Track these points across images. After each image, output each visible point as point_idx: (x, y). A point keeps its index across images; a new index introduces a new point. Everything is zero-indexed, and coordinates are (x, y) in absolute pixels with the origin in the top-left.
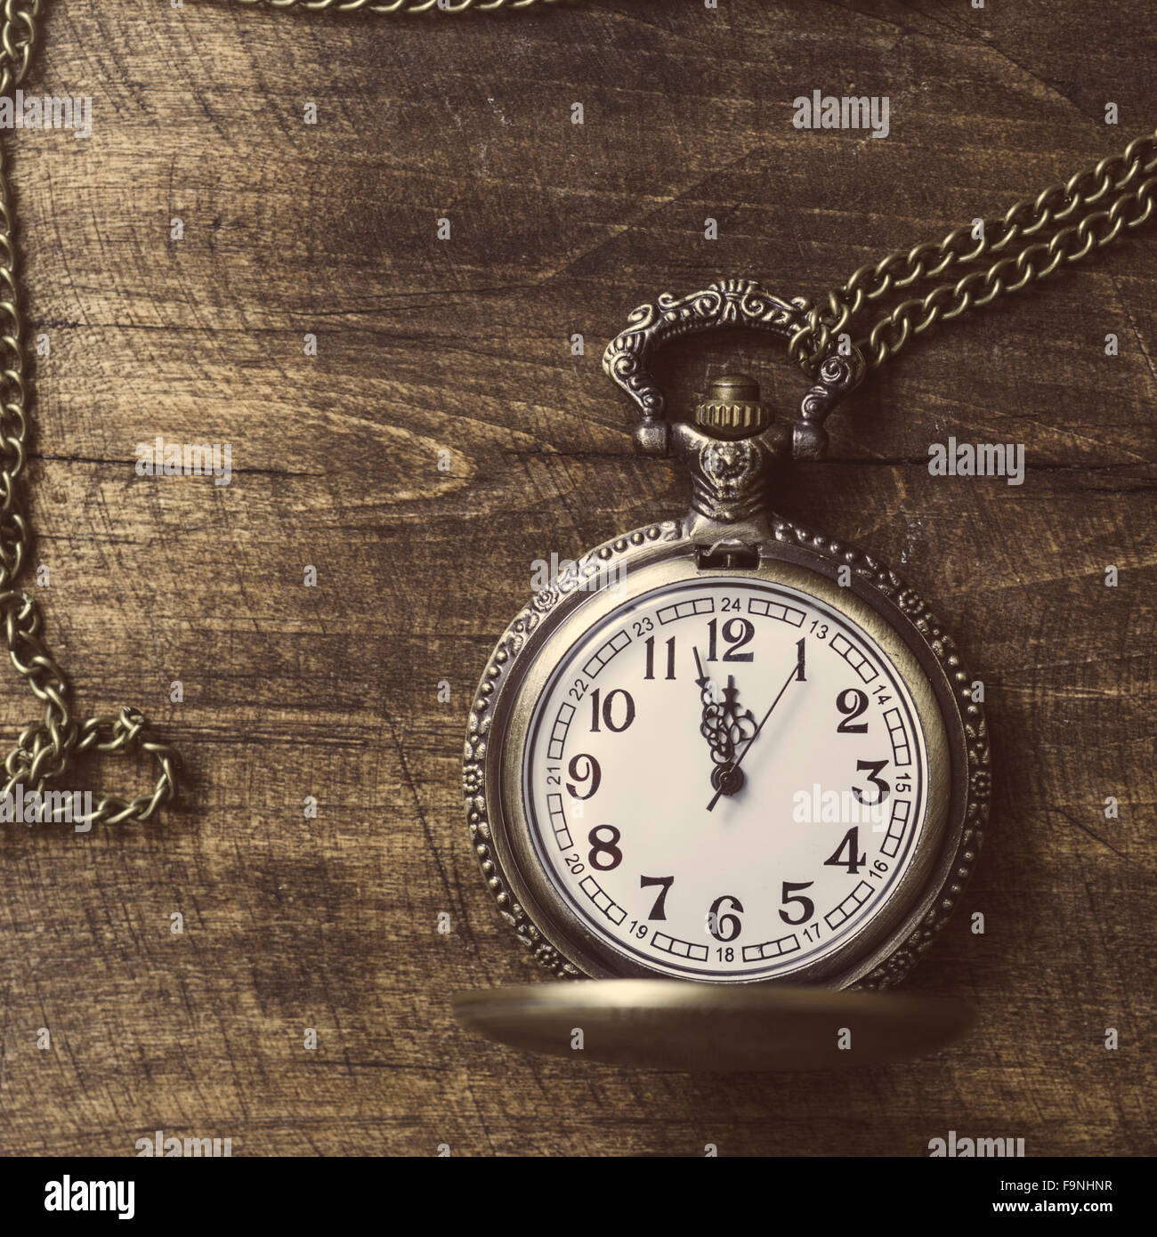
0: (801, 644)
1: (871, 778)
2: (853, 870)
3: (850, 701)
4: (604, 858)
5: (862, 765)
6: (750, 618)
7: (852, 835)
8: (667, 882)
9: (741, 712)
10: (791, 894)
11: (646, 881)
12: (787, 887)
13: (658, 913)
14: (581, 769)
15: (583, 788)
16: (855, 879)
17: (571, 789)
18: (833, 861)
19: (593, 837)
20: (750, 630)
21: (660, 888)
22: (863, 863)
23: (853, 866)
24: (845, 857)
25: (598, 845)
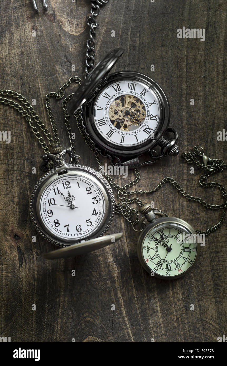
0: (78, 182)
1: (95, 200)
2: (96, 215)
3: (88, 189)
4: (57, 225)
5: (93, 198)
6: (68, 181)
7: (95, 210)
8: (68, 225)
9: (71, 196)
10: (88, 222)
11: (65, 226)
12: (87, 221)
13: (68, 231)
14: (49, 212)
15: (50, 215)
16: (97, 216)
17: (49, 216)
18: (93, 214)
19: (54, 222)
20: (69, 183)
21: (67, 227)
22: (97, 213)
23: (96, 214)
24: (94, 213)
25: (55, 223)
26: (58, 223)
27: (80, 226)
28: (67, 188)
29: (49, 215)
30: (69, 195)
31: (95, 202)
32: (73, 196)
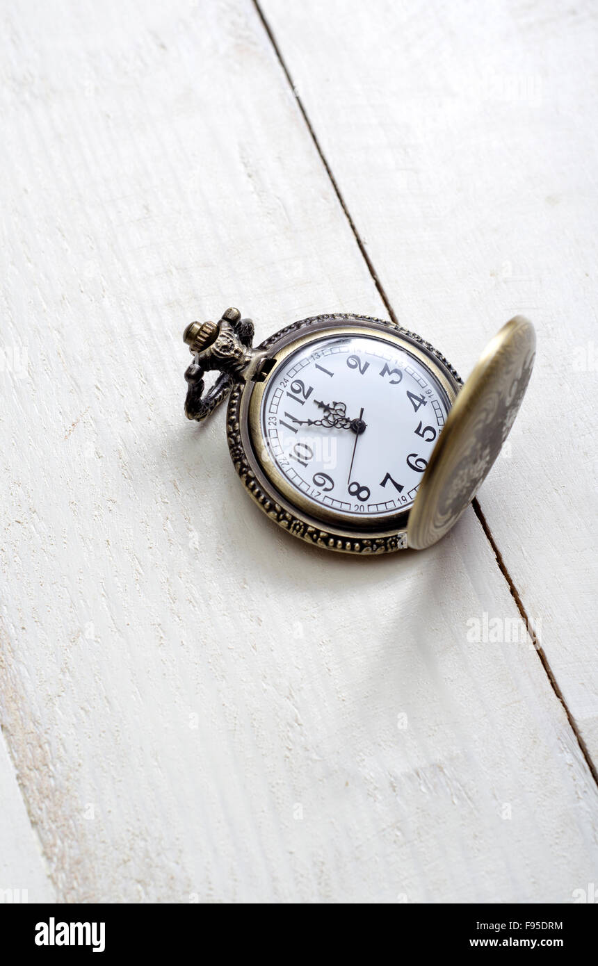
26: (361, 489)
27: (415, 455)
28: (306, 397)
29: (323, 487)
30: (327, 408)
31: (395, 377)
32: (335, 404)
